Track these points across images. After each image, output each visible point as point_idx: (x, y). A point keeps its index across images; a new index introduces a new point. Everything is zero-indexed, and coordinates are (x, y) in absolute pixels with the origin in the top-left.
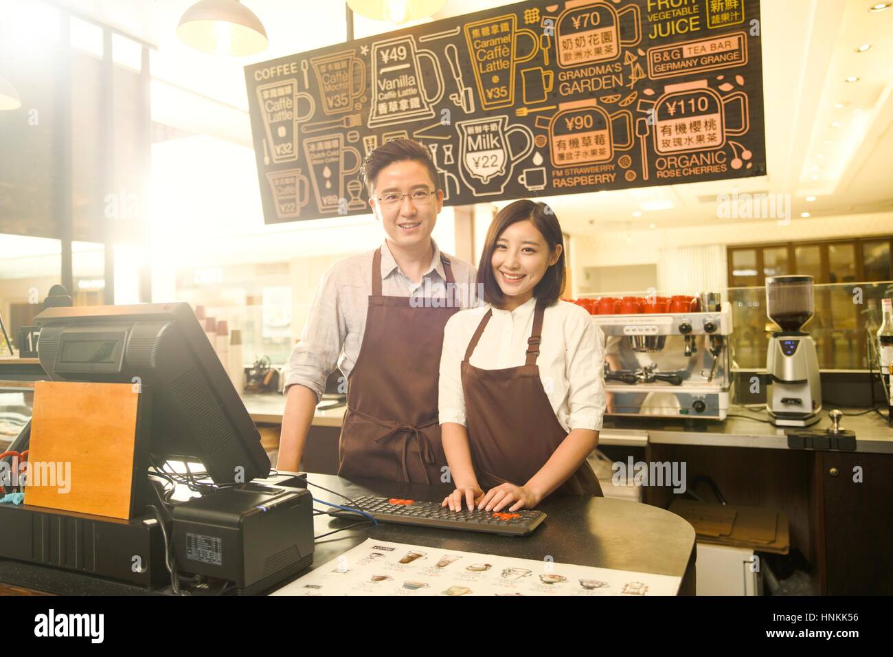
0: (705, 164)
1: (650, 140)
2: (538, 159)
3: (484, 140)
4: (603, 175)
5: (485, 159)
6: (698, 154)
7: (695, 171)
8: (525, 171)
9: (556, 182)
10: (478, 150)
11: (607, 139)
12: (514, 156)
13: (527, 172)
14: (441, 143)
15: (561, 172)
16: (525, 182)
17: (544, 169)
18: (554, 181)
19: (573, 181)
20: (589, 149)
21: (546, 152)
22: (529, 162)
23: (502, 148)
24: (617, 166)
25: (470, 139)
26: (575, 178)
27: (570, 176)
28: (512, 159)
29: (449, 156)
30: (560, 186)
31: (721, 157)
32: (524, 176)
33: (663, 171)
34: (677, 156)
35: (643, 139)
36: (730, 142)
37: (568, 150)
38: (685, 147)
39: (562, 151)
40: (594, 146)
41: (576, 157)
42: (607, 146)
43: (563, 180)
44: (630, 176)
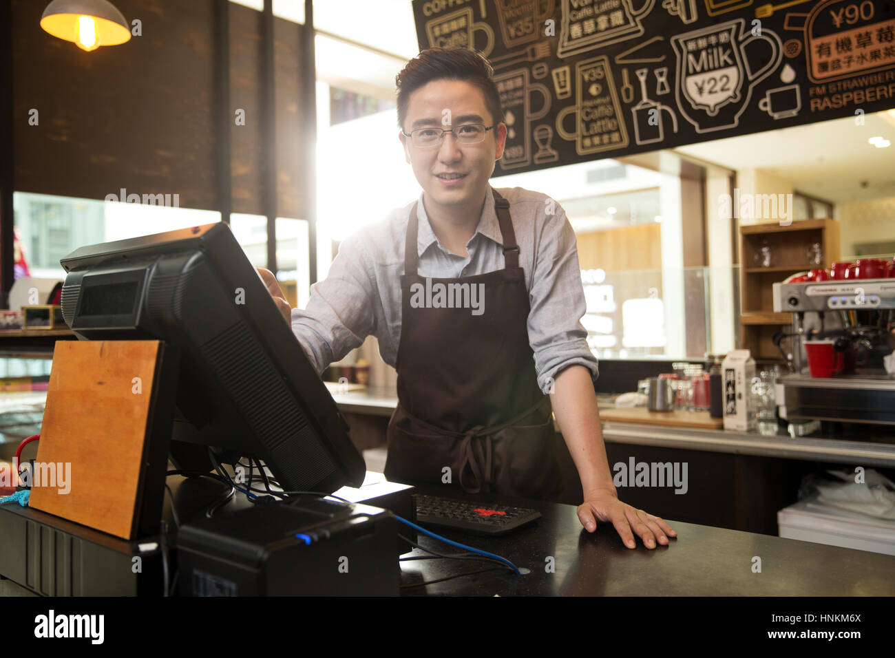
2: (788, 74)
3: (710, 57)
4: (890, 86)
5: (712, 82)
8: (768, 93)
9: (816, 103)
10: (703, 71)
12: (753, 73)
13: (772, 94)
14: (651, 67)
15: (824, 88)
16: (768, 109)
17: (797, 87)
18: (812, 103)
19: (841, 99)
20: (868, 50)
21: (800, 64)
22: (775, 80)
23: (735, 64)
25: (691, 57)
26: (845, 95)
27: (838, 92)
28: (751, 78)
29: (662, 83)
30: (821, 108)
32: (768, 100)
37: (835, 55)
39: (824, 58)
40: (876, 45)
41: (846, 65)
43: (826, 99)
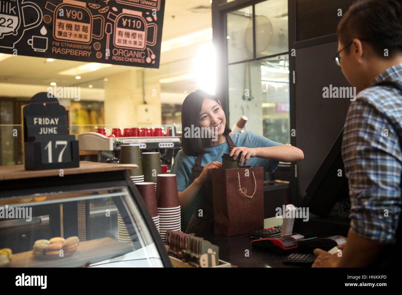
0: (136, 57)
1: (112, 37)
2: (44, 31)
3: (4, 5)
4: (84, 52)
6: (133, 51)
7: (131, 60)
8: (33, 37)
9: (54, 49)
11: (89, 29)
12: (26, 24)
13: (34, 37)
15: (59, 43)
16: (32, 45)
17: (47, 38)
19: (65, 51)
20: (78, 33)
21: (50, 28)
22: (37, 31)
23: (18, 15)
24: (93, 48)
26: (67, 50)
27: (64, 47)
28: (25, 26)
30: (57, 52)
31: (143, 55)
32: (32, 40)
33: (116, 56)
34: (124, 49)
35: (108, 35)
36: (148, 49)
37: (65, 30)
38: (128, 45)
39: (61, 30)
40: (81, 32)
41: (69, 36)
42: (88, 34)
43: (59, 49)
44: (99, 55)
